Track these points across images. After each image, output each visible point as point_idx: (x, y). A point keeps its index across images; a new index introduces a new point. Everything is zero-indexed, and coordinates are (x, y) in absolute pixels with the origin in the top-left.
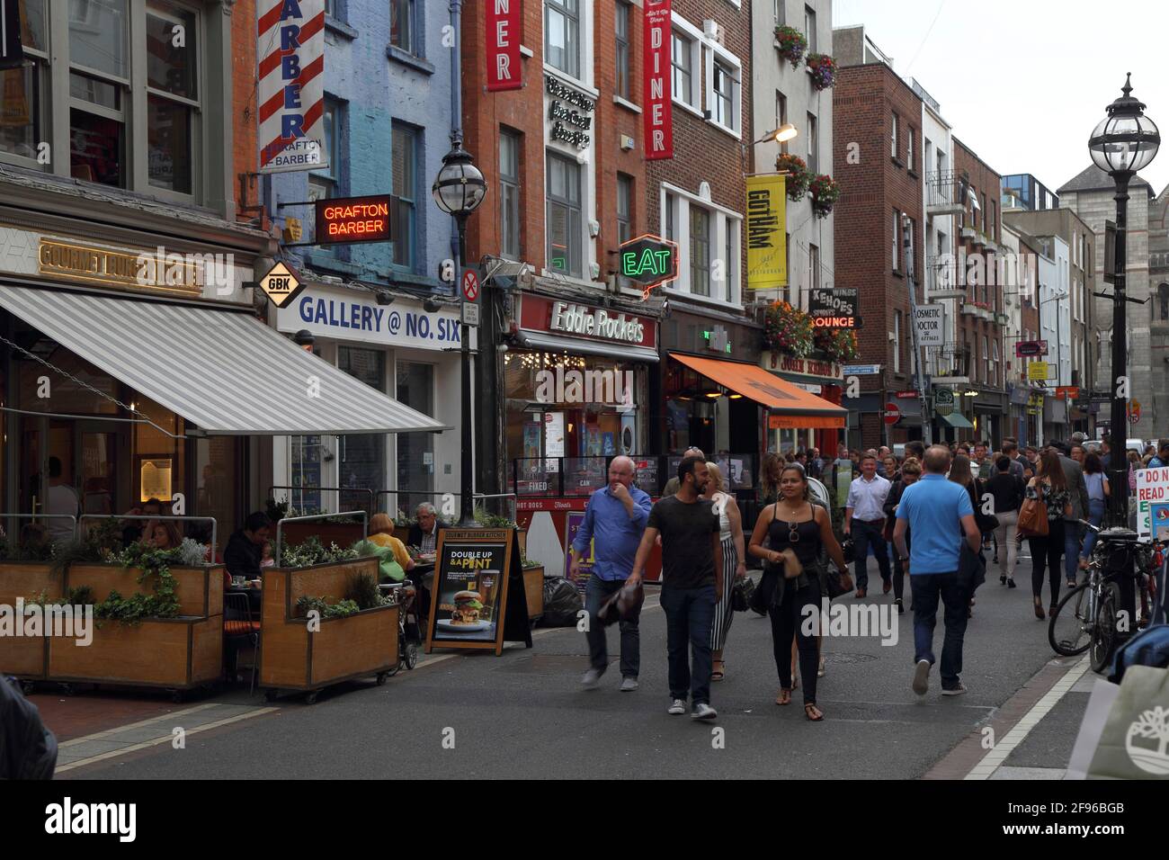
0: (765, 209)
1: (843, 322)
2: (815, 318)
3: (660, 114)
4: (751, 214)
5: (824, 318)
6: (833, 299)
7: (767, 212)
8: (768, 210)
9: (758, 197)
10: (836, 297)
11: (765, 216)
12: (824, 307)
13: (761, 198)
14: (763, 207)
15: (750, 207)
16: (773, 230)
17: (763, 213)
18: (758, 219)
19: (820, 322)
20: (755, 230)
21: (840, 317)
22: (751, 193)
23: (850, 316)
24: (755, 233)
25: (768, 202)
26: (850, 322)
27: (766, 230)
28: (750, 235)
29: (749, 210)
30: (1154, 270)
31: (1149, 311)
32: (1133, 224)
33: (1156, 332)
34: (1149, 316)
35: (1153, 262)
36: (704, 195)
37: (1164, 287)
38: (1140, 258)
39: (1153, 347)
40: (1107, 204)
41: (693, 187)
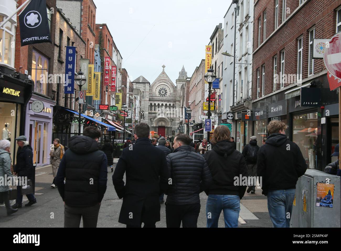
9: (118, 96)
11: (119, 99)
15: (116, 98)
16: (120, 101)
18: (117, 100)
22: (116, 95)
28: (116, 102)
30: (149, 100)
31: (148, 109)
32: (146, 90)
33: (149, 113)
34: (148, 110)
35: (149, 99)
36: (113, 97)
37: (151, 104)
38: (147, 98)
39: (149, 116)
40: (142, 86)
41: (113, 95)
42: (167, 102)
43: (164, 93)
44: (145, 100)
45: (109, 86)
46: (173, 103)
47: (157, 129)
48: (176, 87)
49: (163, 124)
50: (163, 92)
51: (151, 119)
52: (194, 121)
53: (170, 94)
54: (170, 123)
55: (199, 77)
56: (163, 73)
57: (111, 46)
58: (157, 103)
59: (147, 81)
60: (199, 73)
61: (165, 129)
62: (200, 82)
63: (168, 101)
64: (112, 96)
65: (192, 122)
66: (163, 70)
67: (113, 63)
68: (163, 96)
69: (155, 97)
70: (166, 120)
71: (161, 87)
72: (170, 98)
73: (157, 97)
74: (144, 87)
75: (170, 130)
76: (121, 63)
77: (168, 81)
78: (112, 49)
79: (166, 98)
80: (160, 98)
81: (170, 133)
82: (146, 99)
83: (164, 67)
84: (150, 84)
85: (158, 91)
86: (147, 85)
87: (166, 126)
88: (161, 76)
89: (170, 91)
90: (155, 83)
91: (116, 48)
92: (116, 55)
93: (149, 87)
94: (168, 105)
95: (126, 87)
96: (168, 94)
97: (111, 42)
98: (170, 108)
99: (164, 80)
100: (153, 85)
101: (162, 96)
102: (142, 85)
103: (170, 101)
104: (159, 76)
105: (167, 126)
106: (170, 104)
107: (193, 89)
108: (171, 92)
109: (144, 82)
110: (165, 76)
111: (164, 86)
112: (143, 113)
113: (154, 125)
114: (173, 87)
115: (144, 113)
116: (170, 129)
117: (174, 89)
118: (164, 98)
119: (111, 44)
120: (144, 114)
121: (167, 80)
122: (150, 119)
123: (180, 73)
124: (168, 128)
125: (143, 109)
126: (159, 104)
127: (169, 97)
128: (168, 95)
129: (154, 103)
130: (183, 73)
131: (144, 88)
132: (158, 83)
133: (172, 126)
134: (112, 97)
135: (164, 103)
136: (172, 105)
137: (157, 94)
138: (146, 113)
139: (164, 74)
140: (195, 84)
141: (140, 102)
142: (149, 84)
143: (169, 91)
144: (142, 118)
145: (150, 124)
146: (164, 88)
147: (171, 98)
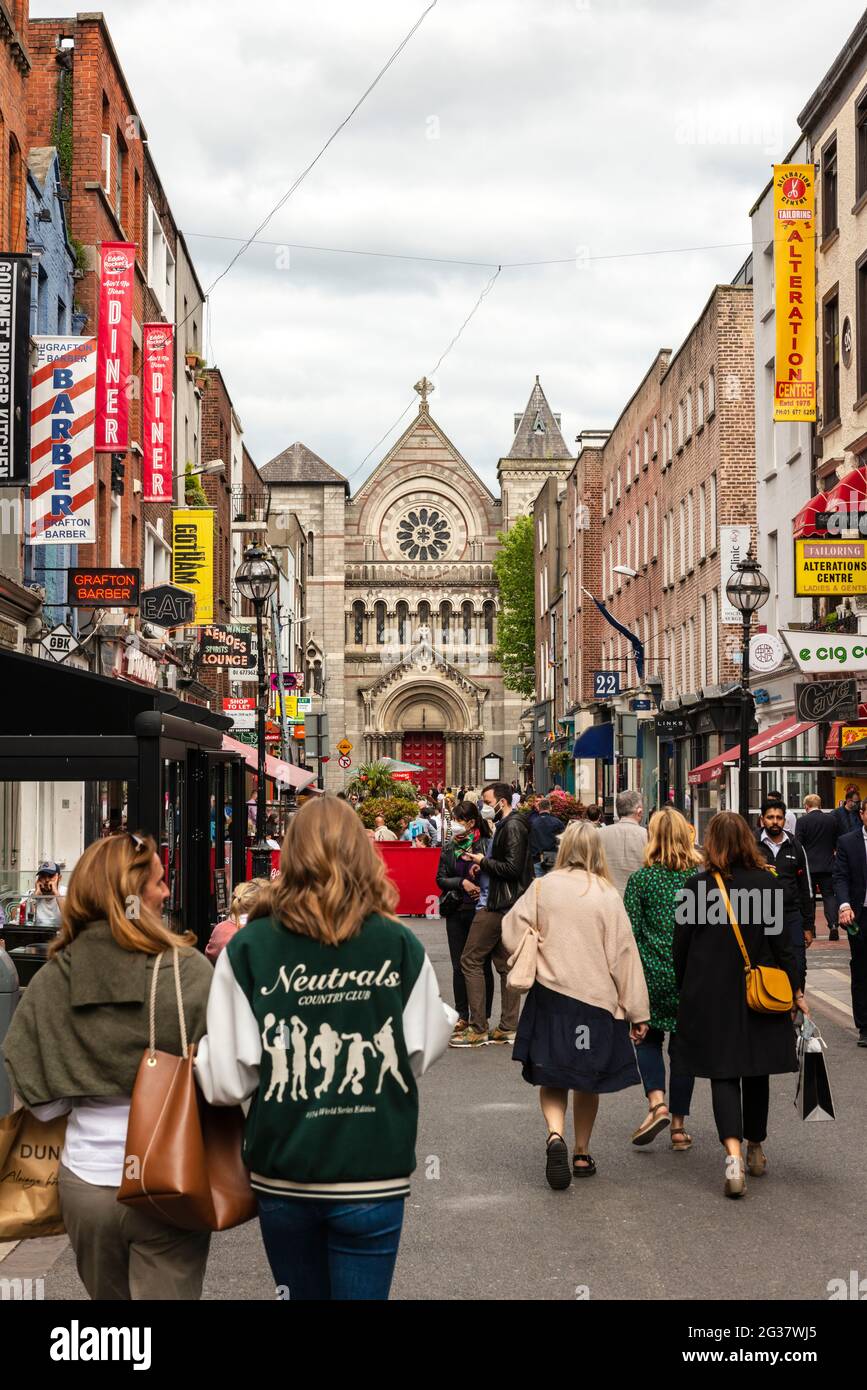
0: (192, 544)
1: (236, 660)
2: (208, 654)
3: (160, 458)
4: (177, 547)
5: (217, 654)
6: (227, 635)
7: (194, 547)
8: (195, 545)
9: (185, 531)
10: (229, 634)
11: (192, 551)
12: (216, 643)
13: (188, 533)
14: (190, 541)
15: (177, 541)
16: (200, 566)
17: (190, 547)
18: (185, 554)
19: (212, 659)
20: (181, 564)
21: (234, 655)
22: (177, 526)
23: (244, 654)
24: (181, 568)
25: (195, 536)
26: (243, 660)
27: (192, 566)
28: (176, 569)
29: (175, 544)
30: (349, 584)
31: (343, 632)
32: (330, 528)
33: (350, 658)
34: (343, 639)
35: (348, 576)
36: (159, 531)
37: (359, 605)
38: (337, 570)
39: (346, 677)
40: (301, 501)
41: (155, 525)
42: (450, 590)
43: (429, 542)
44: (323, 584)
45: (129, 456)
46: (485, 594)
47: (398, 746)
48: (499, 502)
49: (434, 718)
50: (423, 535)
51: (360, 692)
52: (657, 689)
53: (468, 543)
54: (471, 712)
55: (689, 405)
56: (424, 422)
57: (137, 192)
58: (391, 598)
59: (332, 471)
60: (689, 382)
61: (443, 748)
62: (700, 432)
63: (459, 586)
64: (149, 524)
65: (642, 697)
66: (424, 407)
67: (152, 309)
68: (424, 559)
69: (377, 566)
70: (445, 697)
71: (415, 505)
72: (467, 566)
73: (394, 566)
74: (313, 507)
75: (473, 754)
76: (195, 327)
77: (453, 471)
78: (146, 214)
79: (442, 566)
80: (410, 566)
81: (473, 770)
82: (327, 578)
83: (423, 388)
84: (347, 493)
85: (394, 527)
86: (332, 499)
87: (448, 728)
88: (413, 440)
89: (465, 530)
90: (377, 482)
91: (165, 213)
92: (169, 265)
93: (346, 505)
94: (457, 608)
95: (229, 491)
96: (455, 543)
97: (135, 161)
98: (467, 627)
99: (429, 466)
100: (367, 499)
101: (418, 558)
102: (303, 495)
103: (467, 586)
104: (402, 445)
105: (455, 729)
106: (467, 605)
107: (639, 493)
108: (472, 533)
109: (314, 478)
110: (435, 440)
111: (429, 501)
112: (312, 661)
113: (382, 728)
114: (483, 503)
115: (318, 657)
116: (473, 745)
117: (486, 513)
118: (434, 566)
119: (137, 179)
120: (322, 666)
121: (446, 464)
122: (353, 693)
123: (517, 422)
124: (460, 740)
125: (312, 638)
126: (402, 605)
127: (460, 561)
128: (457, 552)
129: (373, 598)
130: (537, 422)
131: (316, 512)
132: (396, 481)
133: (481, 729)
134: (151, 534)
135: (435, 599)
136: (478, 608)
137: (392, 545)
138: (331, 656)
139: (426, 432)
140: (655, 459)
141: (302, 593)
142: (342, 490)
143: (461, 528)
144: (312, 690)
145: (357, 721)
146: (429, 514)
147: (475, 566)
